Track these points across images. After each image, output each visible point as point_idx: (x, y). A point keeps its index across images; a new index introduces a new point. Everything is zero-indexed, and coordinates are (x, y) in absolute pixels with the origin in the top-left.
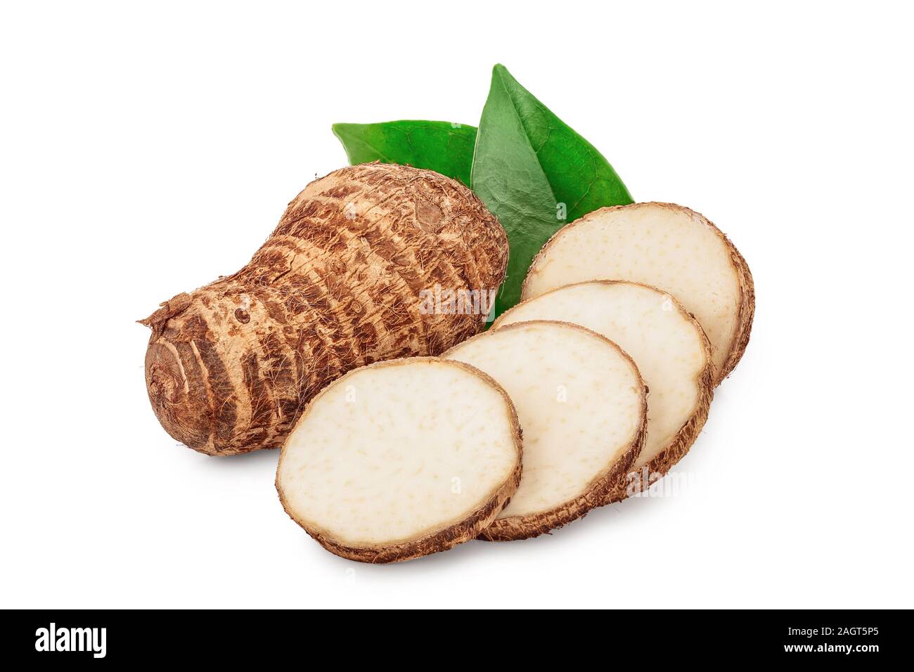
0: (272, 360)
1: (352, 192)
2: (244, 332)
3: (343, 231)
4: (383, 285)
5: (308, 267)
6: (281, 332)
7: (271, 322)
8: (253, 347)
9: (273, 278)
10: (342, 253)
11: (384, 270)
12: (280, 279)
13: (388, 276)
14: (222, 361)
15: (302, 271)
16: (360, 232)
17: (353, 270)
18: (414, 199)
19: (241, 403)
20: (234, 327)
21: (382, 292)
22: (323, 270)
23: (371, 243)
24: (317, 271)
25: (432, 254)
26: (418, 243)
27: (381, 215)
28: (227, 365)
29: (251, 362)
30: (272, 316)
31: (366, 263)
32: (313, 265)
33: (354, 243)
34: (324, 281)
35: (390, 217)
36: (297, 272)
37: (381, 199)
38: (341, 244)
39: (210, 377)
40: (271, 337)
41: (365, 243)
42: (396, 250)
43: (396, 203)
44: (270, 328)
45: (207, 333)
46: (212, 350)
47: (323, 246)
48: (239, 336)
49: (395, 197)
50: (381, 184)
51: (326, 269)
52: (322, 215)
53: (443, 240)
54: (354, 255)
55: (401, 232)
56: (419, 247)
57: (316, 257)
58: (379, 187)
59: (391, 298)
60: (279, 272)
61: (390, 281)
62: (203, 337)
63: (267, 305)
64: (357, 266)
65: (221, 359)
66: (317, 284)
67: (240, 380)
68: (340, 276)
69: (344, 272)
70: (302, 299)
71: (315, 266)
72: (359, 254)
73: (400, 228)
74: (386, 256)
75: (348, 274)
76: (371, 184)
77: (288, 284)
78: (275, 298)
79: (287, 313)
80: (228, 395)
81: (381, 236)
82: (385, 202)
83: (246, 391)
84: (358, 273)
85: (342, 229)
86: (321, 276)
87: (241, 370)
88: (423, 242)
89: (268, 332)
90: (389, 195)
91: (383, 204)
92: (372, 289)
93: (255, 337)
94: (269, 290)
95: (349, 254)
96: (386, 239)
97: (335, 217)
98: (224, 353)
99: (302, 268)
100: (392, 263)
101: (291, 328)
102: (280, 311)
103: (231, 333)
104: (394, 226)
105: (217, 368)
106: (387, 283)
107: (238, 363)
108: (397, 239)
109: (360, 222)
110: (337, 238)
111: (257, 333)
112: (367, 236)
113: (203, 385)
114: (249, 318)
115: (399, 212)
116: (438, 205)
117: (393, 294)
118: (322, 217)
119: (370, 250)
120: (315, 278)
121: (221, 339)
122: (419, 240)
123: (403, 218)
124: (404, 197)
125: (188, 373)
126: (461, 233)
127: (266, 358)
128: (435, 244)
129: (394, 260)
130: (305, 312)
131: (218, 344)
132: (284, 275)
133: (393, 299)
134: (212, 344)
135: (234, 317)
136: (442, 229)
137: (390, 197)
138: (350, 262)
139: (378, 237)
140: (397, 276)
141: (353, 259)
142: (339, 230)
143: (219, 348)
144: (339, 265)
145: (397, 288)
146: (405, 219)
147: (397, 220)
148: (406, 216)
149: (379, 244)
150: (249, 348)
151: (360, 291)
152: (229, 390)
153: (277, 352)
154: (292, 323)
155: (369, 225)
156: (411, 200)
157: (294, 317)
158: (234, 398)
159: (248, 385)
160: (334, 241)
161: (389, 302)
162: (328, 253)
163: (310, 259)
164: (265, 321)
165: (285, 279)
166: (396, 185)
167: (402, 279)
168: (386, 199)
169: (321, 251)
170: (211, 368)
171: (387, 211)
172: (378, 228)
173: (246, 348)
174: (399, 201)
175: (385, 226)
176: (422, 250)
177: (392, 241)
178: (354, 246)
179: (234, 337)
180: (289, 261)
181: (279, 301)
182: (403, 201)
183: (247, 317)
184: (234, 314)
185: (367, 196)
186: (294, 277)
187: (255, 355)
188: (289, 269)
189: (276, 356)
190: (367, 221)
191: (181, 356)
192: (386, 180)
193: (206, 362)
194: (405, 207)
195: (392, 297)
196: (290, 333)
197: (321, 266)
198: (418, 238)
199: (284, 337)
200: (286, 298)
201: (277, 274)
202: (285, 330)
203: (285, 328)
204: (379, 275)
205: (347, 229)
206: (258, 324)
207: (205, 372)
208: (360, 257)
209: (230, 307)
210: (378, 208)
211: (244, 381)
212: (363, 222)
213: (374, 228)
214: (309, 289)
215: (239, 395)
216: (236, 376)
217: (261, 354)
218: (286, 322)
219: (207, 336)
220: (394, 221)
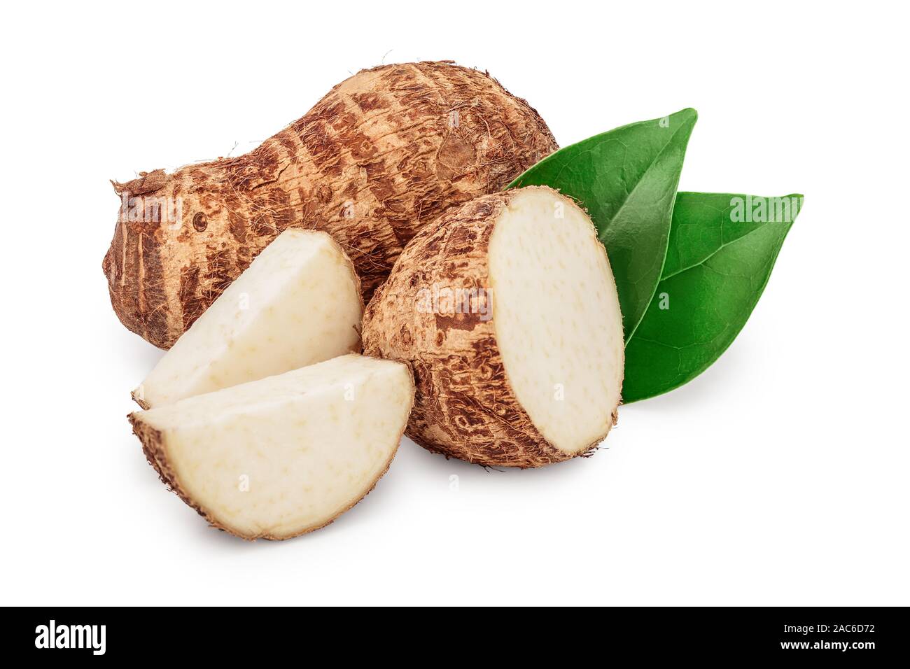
0: (216, 280)
1: (379, 107)
2: (195, 242)
3: (346, 153)
4: (363, 228)
5: (295, 183)
6: (235, 251)
7: (228, 238)
8: (198, 261)
9: (255, 184)
10: (334, 179)
11: (372, 212)
12: (263, 187)
13: (374, 219)
14: (161, 266)
15: (287, 186)
16: (363, 160)
17: (338, 201)
18: (445, 134)
19: (172, 314)
20: (187, 232)
21: (362, 235)
22: (308, 192)
23: (369, 176)
24: (301, 191)
25: (436, 206)
26: (422, 190)
27: (393, 146)
28: (167, 272)
29: (192, 276)
30: (232, 231)
31: (355, 198)
32: (299, 183)
33: (351, 171)
34: (303, 205)
35: (403, 151)
36: (281, 186)
37: (403, 127)
38: (337, 169)
39: (145, 280)
40: (222, 254)
41: (363, 174)
42: (394, 192)
43: (418, 134)
44: (224, 245)
45: (157, 231)
46: (156, 250)
47: (319, 164)
48: (188, 244)
49: (421, 127)
50: (414, 106)
51: (311, 192)
52: (337, 125)
53: (458, 190)
54: (345, 185)
55: (407, 172)
56: (422, 195)
57: (307, 175)
58: (409, 111)
59: (369, 244)
60: (265, 179)
61: (375, 226)
62: (151, 233)
63: (232, 215)
64: (343, 199)
65: (162, 264)
66: (293, 208)
67: (176, 292)
68: (322, 205)
69: (328, 201)
70: (271, 219)
71: (301, 185)
72: (351, 185)
73: (408, 168)
74: (379, 196)
75: (331, 205)
76: (403, 103)
77: (266, 197)
78: (245, 210)
79: (249, 231)
80: (158, 303)
81: (384, 171)
82: (406, 132)
83: (179, 305)
84: (341, 207)
85: (346, 150)
86: (302, 199)
87: (178, 282)
88: (429, 189)
89: (220, 248)
90: (415, 123)
91: (402, 132)
92: (351, 229)
93: (203, 249)
94: (242, 198)
95: (340, 183)
96: (387, 176)
97: (347, 132)
98: (167, 258)
99: (290, 183)
100: (384, 205)
101: (247, 249)
102: (243, 227)
103: (180, 239)
104: (402, 163)
105: (155, 272)
106: (371, 228)
107: (178, 273)
108: (400, 179)
109: (367, 148)
110: (335, 160)
111: (208, 246)
112: (368, 166)
113: (137, 284)
114: (206, 227)
115: (416, 147)
116: (474, 144)
117: (374, 240)
118: (336, 127)
119: (366, 184)
120: (295, 198)
121: (168, 242)
122: (426, 186)
123: (417, 156)
124: (432, 129)
125: (129, 266)
126: (485, 185)
127: (207, 277)
128: (446, 193)
129: (387, 203)
130: (269, 236)
131: (164, 247)
132: (269, 183)
133: (372, 246)
134: (157, 245)
135: (192, 220)
136: (463, 176)
137: (415, 126)
138: (338, 192)
139: (379, 171)
140: (386, 222)
141: (341, 191)
142: (343, 151)
143: (163, 250)
144: (325, 192)
145: (381, 235)
146: (420, 157)
147: (408, 158)
148: (422, 154)
149: (378, 180)
150: (193, 261)
151: (337, 228)
152: (161, 298)
153: (222, 272)
154: (250, 244)
155: (375, 155)
156: (440, 134)
157: (254, 239)
158: (166, 308)
159: (182, 300)
160: (332, 162)
161: (367, 248)
162: (320, 175)
163: (301, 174)
164: (222, 235)
165: (267, 190)
166: (430, 111)
167: (389, 226)
168: (409, 128)
169: (315, 170)
170: (150, 269)
171: (403, 143)
172: (383, 161)
173: (191, 260)
174: (423, 133)
175: (392, 160)
176: (424, 199)
177: (393, 180)
178: (349, 175)
179: (182, 244)
180: (279, 170)
181: (247, 215)
182: (428, 134)
183: (204, 225)
184: (193, 217)
185: (390, 118)
186: (276, 190)
187: (198, 271)
188: (275, 179)
189: (220, 277)
190: (375, 150)
191: (128, 245)
192: (423, 103)
193: (146, 262)
194: (427, 143)
195: (372, 243)
196: (244, 255)
197: (307, 188)
198: (426, 184)
199: (236, 258)
200: (255, 214)
201: (261, 181)
202: (240, 250)
203: (240, 248)
204: (364, 215)
205: (350, 153)
206: (212, 236)
207: (143, 272)
208: (352, 190)
209: (193, 207)
210: (394, 136)
211: (178, 294)
212: (371, 149)
213: (379, 160)
214: (283, 211)
215: (171, 306)
216: (172, 287)
217: (205, 270)
218: (245, 241)
219: (156, 234)
220: (405, 156)
